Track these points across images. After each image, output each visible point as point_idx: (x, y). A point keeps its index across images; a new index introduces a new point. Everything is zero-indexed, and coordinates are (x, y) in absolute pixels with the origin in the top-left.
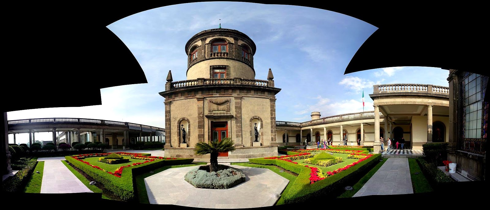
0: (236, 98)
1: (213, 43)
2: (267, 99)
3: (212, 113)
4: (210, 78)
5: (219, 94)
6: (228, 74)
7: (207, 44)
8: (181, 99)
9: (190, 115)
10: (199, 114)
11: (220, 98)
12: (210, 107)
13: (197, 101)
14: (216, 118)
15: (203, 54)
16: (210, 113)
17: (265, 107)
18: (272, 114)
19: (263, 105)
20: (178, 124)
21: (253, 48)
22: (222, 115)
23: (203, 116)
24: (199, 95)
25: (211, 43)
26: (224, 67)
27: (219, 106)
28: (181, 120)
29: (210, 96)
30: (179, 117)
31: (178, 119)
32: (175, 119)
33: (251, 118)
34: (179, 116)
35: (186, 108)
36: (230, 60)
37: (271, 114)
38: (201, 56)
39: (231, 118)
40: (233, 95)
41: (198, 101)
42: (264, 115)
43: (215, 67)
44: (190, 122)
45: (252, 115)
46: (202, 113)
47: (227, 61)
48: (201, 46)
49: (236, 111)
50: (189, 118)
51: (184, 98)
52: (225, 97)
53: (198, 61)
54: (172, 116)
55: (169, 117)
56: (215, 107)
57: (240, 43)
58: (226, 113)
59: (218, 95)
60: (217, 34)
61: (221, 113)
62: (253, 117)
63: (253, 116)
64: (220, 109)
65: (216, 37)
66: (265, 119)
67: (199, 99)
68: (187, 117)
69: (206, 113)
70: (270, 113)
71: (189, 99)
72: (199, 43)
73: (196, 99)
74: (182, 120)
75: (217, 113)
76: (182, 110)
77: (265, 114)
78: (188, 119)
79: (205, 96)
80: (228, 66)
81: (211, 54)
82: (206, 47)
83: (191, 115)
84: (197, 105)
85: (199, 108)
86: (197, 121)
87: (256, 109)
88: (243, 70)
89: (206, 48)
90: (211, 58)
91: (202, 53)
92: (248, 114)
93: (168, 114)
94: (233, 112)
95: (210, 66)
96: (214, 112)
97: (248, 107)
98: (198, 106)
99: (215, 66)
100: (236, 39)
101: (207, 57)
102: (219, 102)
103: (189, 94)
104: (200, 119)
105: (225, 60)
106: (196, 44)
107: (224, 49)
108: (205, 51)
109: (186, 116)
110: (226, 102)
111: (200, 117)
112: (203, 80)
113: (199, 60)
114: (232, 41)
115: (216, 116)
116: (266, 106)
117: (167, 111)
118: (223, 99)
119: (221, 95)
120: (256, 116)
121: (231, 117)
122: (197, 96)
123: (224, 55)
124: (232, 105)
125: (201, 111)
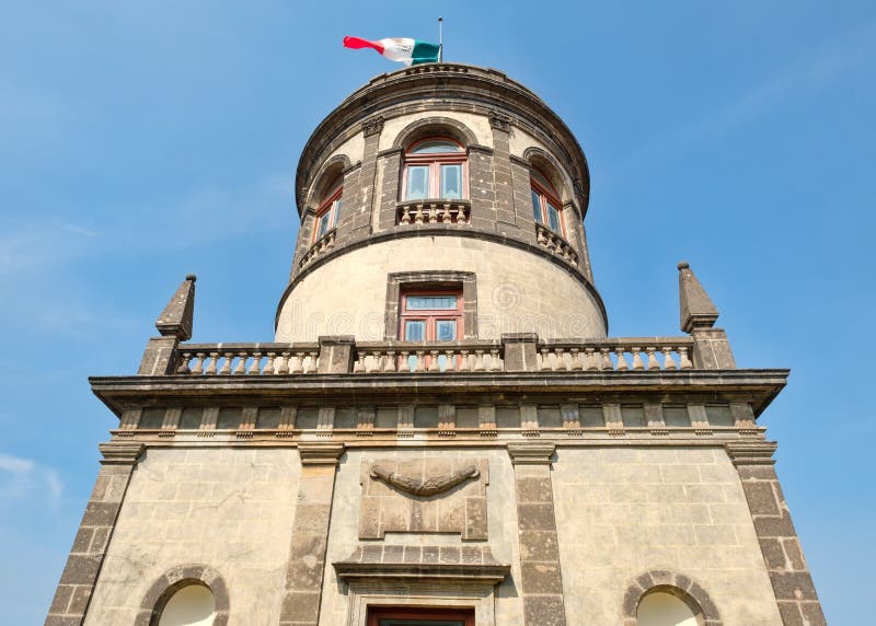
0: (518, 457)
1: (409, 149)
2: (713, 452)
3: (378, 549)
4: (385, 339)
5: (429, 433)
6: (472, 323)
7: (386, 154)
8: (210, 441)
9: (240, 554)
10: (299, 553)
11: (433, 454)
12: (370, 509)
13: (299, 465)
14: (398, 579)
15: (363, 209)
16: (368, 550)
17: (708, 505)
18: (771, 555)
19: (695, 493)
20: (144, 605)
21: (575, 172)
22: (440, 562)
23: (320, 569)
24: (320, 434)
25: (403, 152)
26: (453, 279)
27: (424, 504)
28: (172, 581)
29: (377, 441)
30: (168, 561)
31: (153, 575)
32: (138, 567)
33: (632, 590)
34: (167, 552)
35: (229, 503)
36: (478, 242)
37: (765, 552)
38: (354, 221)
39: (497, 585)
40: (502, 439)
41: (305, 465)
42: (717, 559)
43: (411, 279)
44: (232, 602)
45: (634, 566)
46: (319, 549)
47: (465, 245)
48: (359, 164)
49: (524, 540)
50: (229, 572)
51: (228, 438)
52: (459, 453)
53: (338, 247)
54: (117, 547)
55: (96, 547)
56: (399, 508)
57: (520, 143)
58: (465, 551)
59: (420, 440)
60: (426, 95)
61: (434, 550)
62: (644, 579)
63: (642, 570)
64: (427, 525)
65: (425, 115)
66: (735, 595)
67: (311, 457)
68: (214, 563)
69: (345, 545)
70: (757, 547)
71: (255, 451)
72: (354, 148)
73: (295, 454)
74: (179, 585)
75: (414, 550)
76: (198, 513)
77: (721, 553)
78: (220, 582)
79: (349, 440)
80: (468, 274)
81: (400, 212)
82: (381, 168)
83: (248, 554)
84: (295, 490)
85: (304, 511)
86: (279, 596)
87: (652, 521)
88: (542, 294)
89: (381, 176)
90: (396, 229)
91: (360, 203)
92: (607, 561)
93: (96, 528)
94: (506, 546)
95: (392, 276)
96: (391, 540)
97: (598, 513)
98: (301, 497)
99: (413, 274)
100: (501, 125)
101: (381, 226)
102: (424, 480)
103: (262, 418)
104: (299, 585)
105: (458, 240)
106: (340, 151)
107: (452, 185)
108: (374, 190)
109: (214, 561)
110: (467, 478)
111: (305, 570)
112: (346, 350)
113: (344, 240)
114: (487, 137)
115: (404, 568)
116: (720, 500)
117: (98, 506)
118: (449, 463)
119: (436, 440)
120: (663, 574)
121: (497, 580)
122: (304, 438)
123: (454, 217)
124: (502, 501)
125: (313, 534)
